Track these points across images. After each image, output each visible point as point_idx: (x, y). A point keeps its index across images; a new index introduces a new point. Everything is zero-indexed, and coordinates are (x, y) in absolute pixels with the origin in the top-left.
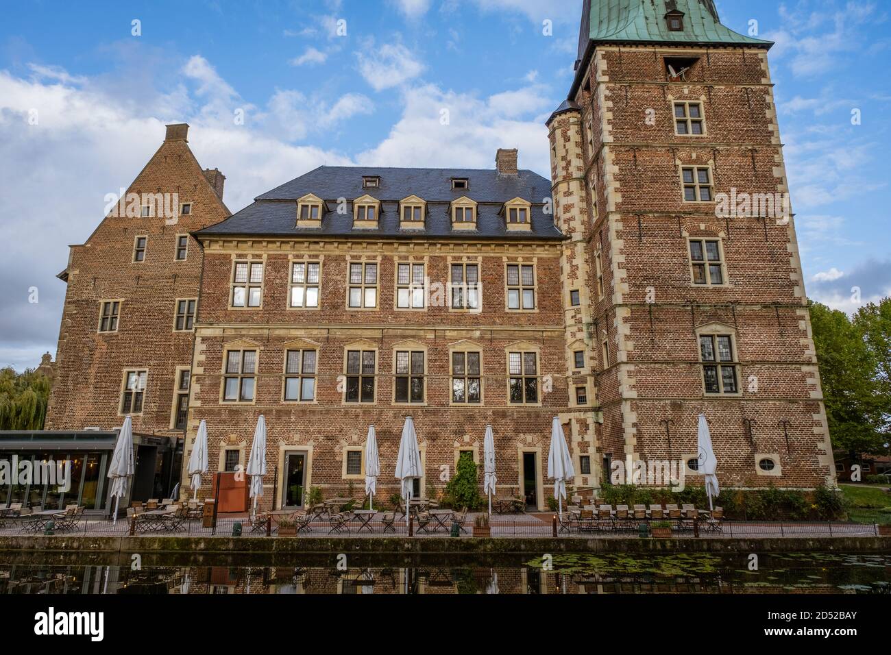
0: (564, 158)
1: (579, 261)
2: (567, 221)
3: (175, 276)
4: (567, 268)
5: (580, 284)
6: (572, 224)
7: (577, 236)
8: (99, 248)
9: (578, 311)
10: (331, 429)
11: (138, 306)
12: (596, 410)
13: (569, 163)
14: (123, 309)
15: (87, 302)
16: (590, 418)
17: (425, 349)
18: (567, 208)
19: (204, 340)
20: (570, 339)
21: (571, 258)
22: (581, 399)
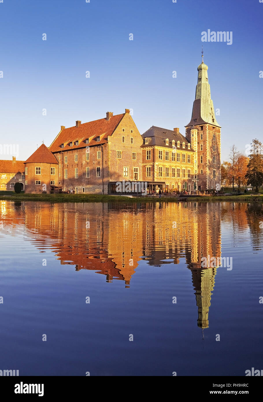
0: (195, 137)
1: (197, 156)
2: (195, 149)
3: (132, 147)
4: (194, 157)
5: (197, 159)
6: (196, 149)
7: (196, 152)
8: (115, 138)
9: (196, 164)
10: (171, 181)
11: (125, 153)
12: (198, 179)
13: (196, 139)
14: (122, 153)
15: (114, 151)
16: (197, 180)
17: (180, 168)
18: (195, 146)
19: (156, 165)
20: (194, 168)
21: (195, 155)
22: (196, 178)
